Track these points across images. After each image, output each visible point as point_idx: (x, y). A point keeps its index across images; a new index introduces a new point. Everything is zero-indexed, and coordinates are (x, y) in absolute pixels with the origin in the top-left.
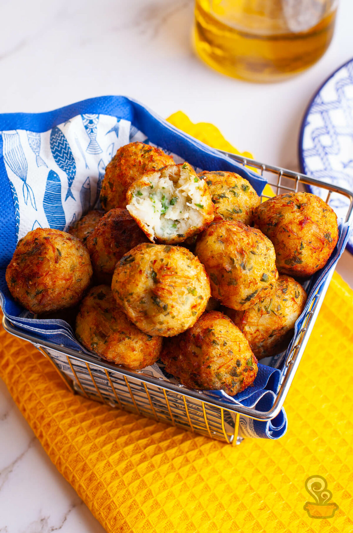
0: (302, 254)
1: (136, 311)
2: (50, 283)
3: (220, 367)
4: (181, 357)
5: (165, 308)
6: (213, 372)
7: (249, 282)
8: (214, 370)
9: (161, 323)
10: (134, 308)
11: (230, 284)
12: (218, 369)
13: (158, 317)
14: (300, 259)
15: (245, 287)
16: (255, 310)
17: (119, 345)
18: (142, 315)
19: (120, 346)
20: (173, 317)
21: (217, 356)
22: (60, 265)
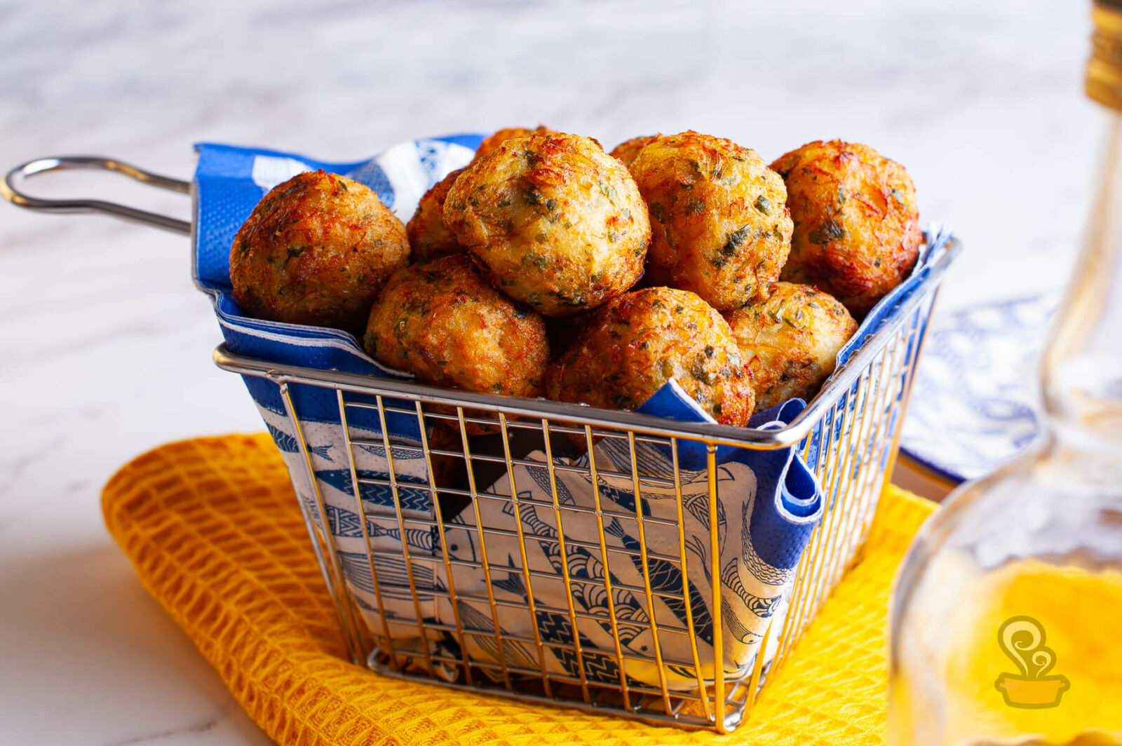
0: (842, 214)
1: (489, 223)
2: (320, 232)
3: (668, 348)
4: (585, 350)
5: (551, 205)
6: (652, 356)
7: (730, 202)
8: (656, 352)
9: (541, 239)
10: (486, 218)
11: (690, 209)
12: (664, 352)
13: (536, 223)
14: (840, 225)
15: (722, 214)
16: (748, 316)
17: (451, 311)
18: (503, 232)
19: (454, 311)
20: (567, 226)
21: (662, 326)
22: (341, 200)
